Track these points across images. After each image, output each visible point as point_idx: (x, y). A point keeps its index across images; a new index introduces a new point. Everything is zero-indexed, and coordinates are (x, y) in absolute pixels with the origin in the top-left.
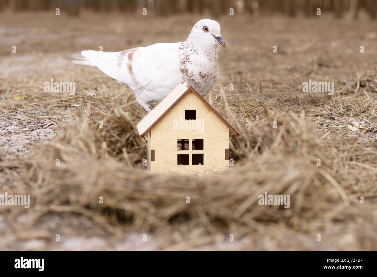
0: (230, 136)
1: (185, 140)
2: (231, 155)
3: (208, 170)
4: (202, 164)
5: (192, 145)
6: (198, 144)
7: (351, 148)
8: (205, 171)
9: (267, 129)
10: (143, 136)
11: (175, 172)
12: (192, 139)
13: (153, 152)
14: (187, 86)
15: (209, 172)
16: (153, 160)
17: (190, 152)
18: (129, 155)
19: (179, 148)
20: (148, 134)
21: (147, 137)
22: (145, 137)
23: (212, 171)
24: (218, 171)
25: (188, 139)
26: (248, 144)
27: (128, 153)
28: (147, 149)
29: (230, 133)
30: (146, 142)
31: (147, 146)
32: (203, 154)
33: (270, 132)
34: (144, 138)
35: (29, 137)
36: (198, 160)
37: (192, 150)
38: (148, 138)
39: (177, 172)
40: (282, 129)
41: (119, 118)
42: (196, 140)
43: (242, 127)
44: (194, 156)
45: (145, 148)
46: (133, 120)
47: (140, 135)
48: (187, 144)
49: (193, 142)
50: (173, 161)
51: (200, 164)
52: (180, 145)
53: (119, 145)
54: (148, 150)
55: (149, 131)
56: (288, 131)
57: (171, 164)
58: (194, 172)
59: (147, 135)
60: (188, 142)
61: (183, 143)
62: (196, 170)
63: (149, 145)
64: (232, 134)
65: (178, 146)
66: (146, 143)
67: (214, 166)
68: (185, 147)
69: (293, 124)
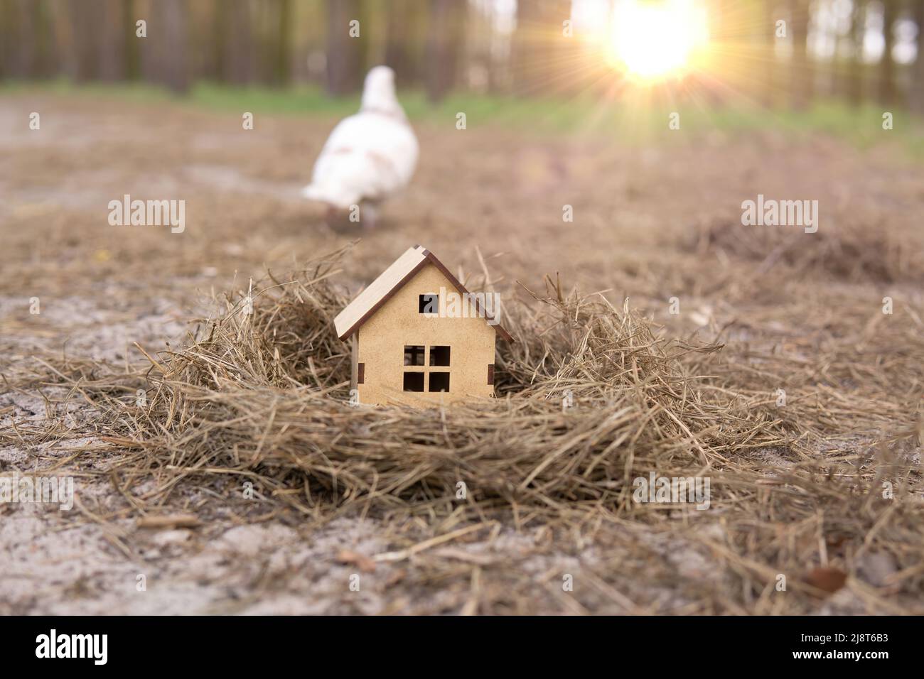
0: (496, 342)
1: (418, 348)
2: (498, 377)
3: (457, 402)
4: (447, 390)
5: (431, 358)
6: (441, 355)
7: (706, 359)
8: (451, 403)
9: (560, 327)
10: (344, 338)
11: (399, 402)
12: (431, 347)
13: (361, 366)
14: (423, 253)
15: (458, 405)
16: (361, 381)
17: (427, 369)
18: (319, 370)
19: (407, 361)
20: (354, 335)
21: (352, 340)
22: (348, 340)
23: (464, 403)
24: (474, 404)
25: (424, 347)
26: (527, 352)
27: (317, 365)
28: (350, 362)
29: (497, 337)
30: (350, 349)
31: (351, 356)
32: (449, 373)
33: (567, 332)
34: (347, 342)
35: (134, 331)
36: (440, 383)
37: (430, 365)
38: (352, 343)
39: (402, 403)
40: (589, 329)
41: (300, 304)
42: (437, 347)
43: (514, 320)
44: (432, 375)
45: (348, 359)
46: (326, 309)
47: (339, 336)
48: (421, 355)
49: (432, 351)
50: (396, 385)
51: (443, 391)
52: (409, 355)
53: (300, 352)
54: (353, 363)
55: (355, 330)
56: (598, 332)
57: (392, 389)
58: (433, 404)
59: (352, 337)
60: (423, 351)
61: (414, 354)
62: (436, 401)
63: (354, 353)
64: (501, 339)
65: (406, 358)
66: (348, 351)
67: (467, 395)
68: (418, 359)
69: (607, 320)
